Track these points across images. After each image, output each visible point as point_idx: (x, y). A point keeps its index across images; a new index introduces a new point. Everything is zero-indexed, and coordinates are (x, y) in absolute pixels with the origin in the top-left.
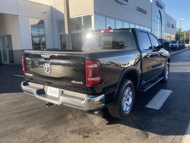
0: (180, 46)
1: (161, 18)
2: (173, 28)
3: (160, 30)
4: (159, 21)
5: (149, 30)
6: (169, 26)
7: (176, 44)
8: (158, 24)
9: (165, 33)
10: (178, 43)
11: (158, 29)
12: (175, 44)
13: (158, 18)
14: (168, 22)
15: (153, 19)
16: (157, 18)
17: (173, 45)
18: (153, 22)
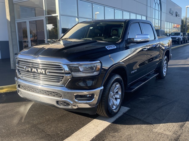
0: (184, 39)
1: (160, 3)
2: (176, 16)
3: (160, 19)
4: (157, 7)
5: (144, 18)
6: (171, 14)
7: (179, 37)
8: (157, 12)
9: (166, 22)
10: (182, 35)
11: (157, 17)
12: (177, 37)
13: (157, 3)
14: (171, 9)
15: (149, 5)
16: (155, 4)
17: (175, 38)
18: (149, 8)
